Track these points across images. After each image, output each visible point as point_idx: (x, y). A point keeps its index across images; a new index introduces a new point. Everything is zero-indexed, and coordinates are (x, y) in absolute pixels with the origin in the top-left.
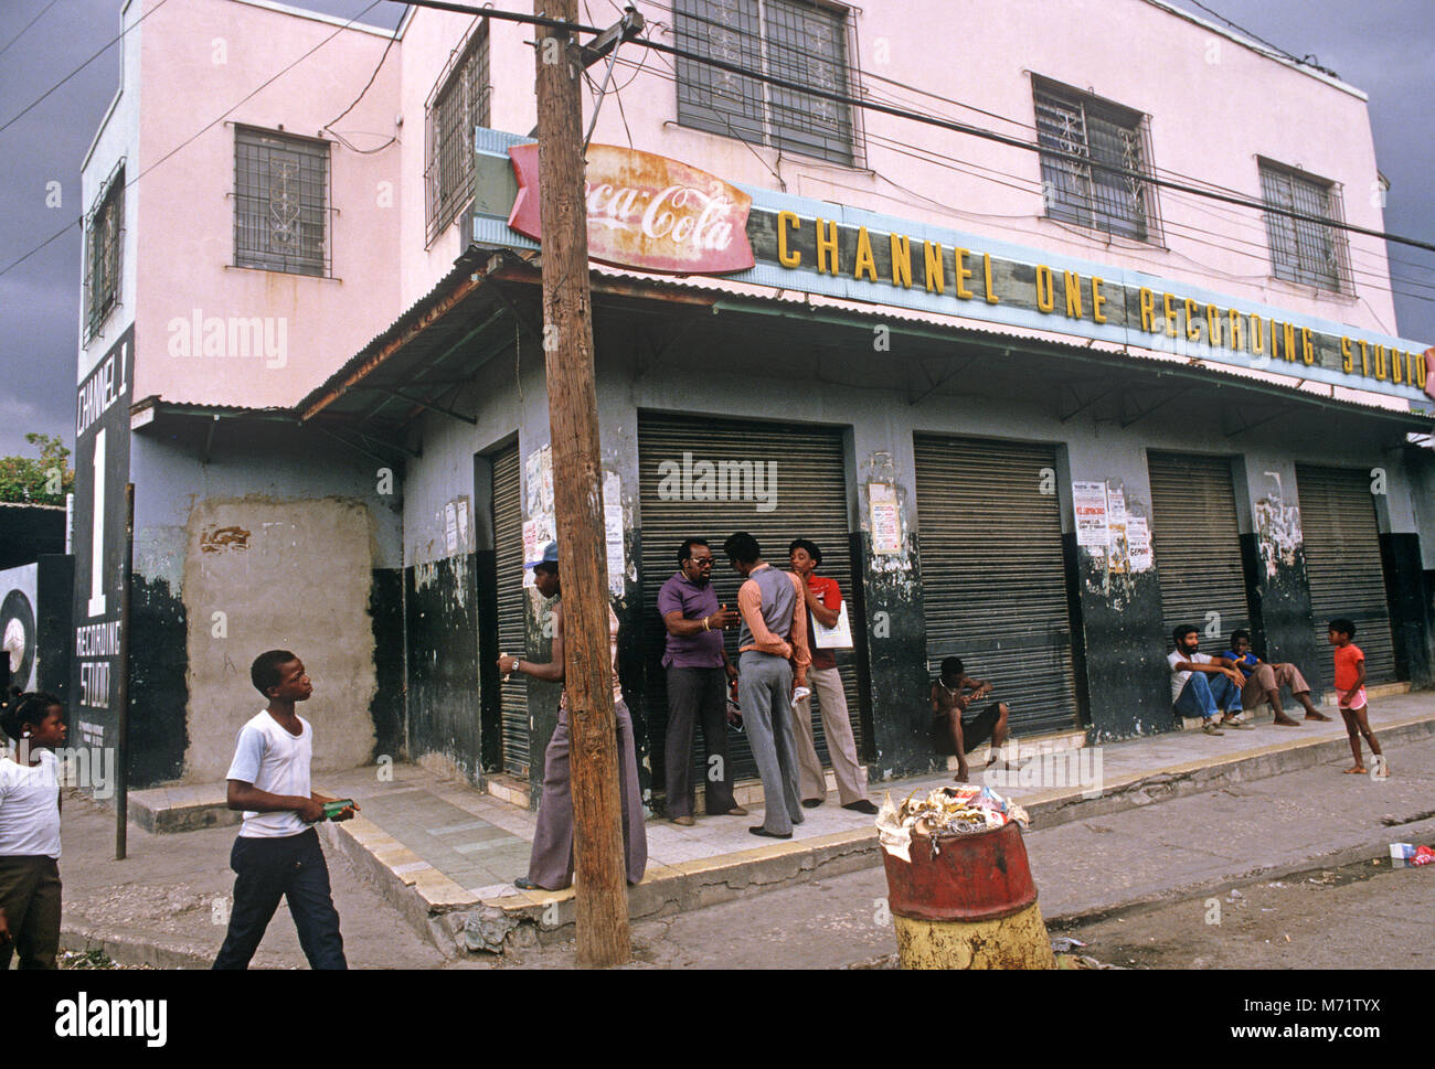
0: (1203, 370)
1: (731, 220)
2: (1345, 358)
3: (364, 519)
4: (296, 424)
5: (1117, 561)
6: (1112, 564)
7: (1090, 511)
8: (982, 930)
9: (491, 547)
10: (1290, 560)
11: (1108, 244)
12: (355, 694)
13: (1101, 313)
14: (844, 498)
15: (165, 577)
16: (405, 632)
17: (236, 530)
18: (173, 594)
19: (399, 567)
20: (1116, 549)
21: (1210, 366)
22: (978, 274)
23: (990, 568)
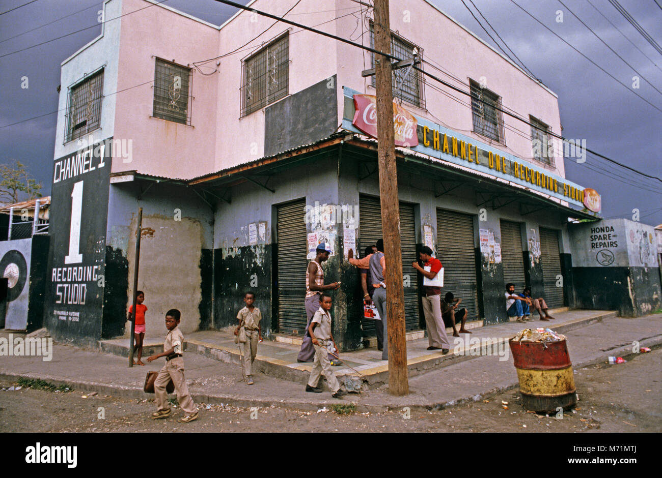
0: (529, 192)
1: (413, 128)
2: (565, 191)
3: (199, 227)
4: (186, 186)
5: (492, 259)
6: (490, 260)
7: (484, 240)
8: (560, 372)
9: (276, 242)
10: (537, 261)
11: (490, 143)
12: (193, 301)
13: (505, 170)
14: (414, 230)
15: (121, 248)
16: (213, 276)
17: (150, 229)
18: (124, 255)
19: (211, 248)
20: (491, 254)
21: (532, 191)
22: (474, 153)
23: (454, 259)
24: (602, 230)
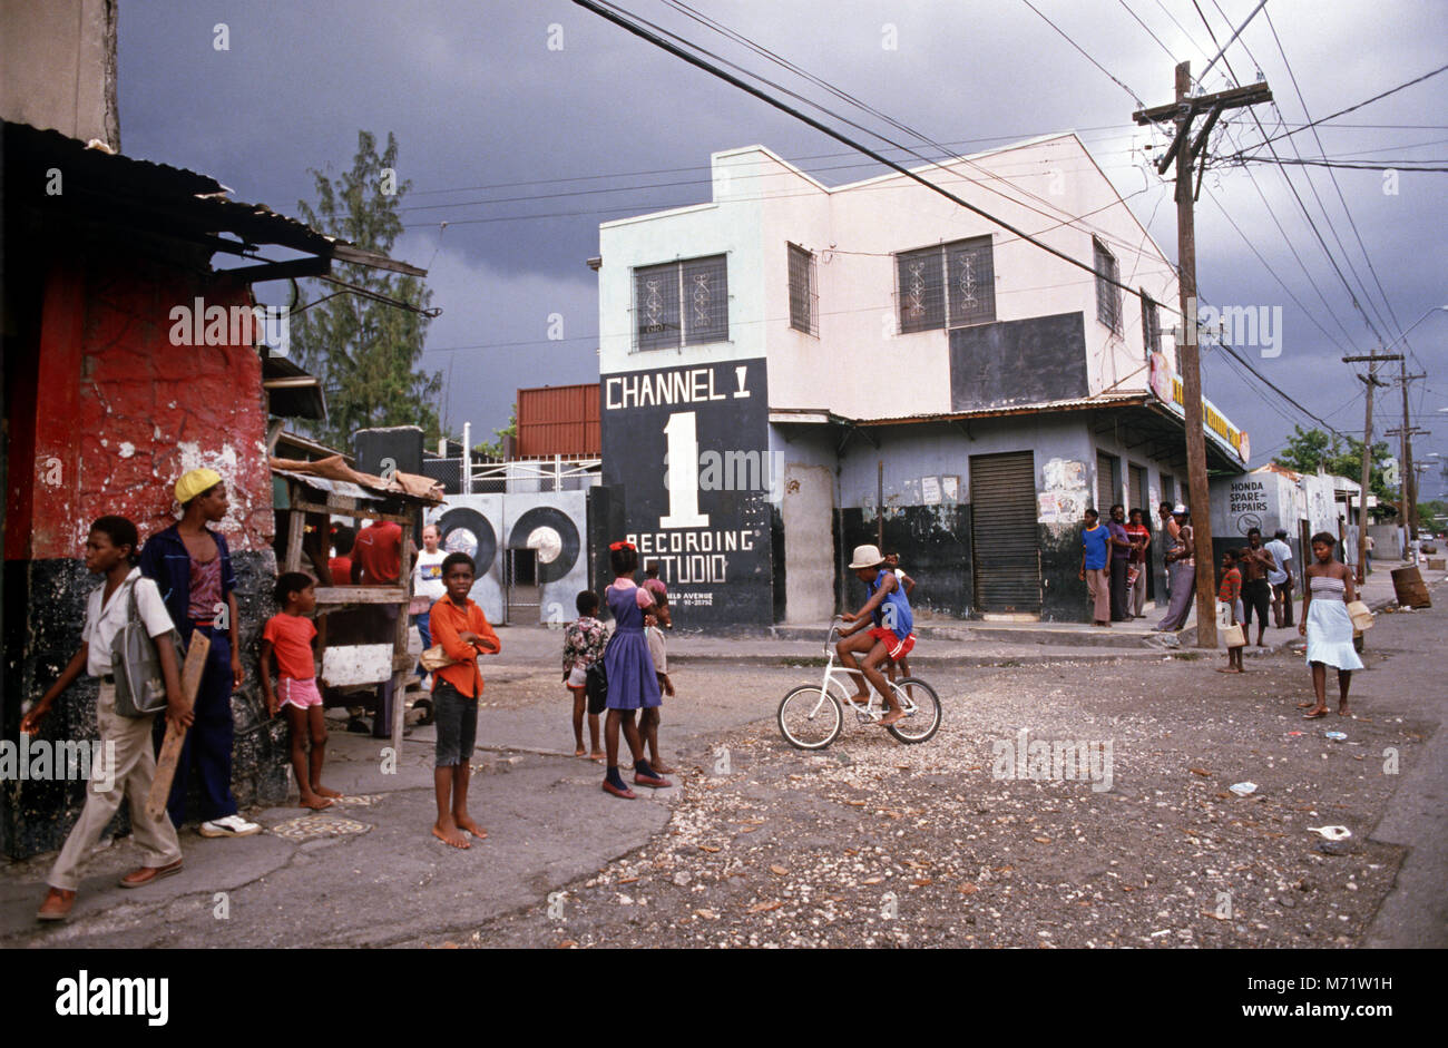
3: (829, 479)
9: (980, 501)
16: (842, 545)
17: (796, 482)
19: (839, 507)
24: (1247, 487)
